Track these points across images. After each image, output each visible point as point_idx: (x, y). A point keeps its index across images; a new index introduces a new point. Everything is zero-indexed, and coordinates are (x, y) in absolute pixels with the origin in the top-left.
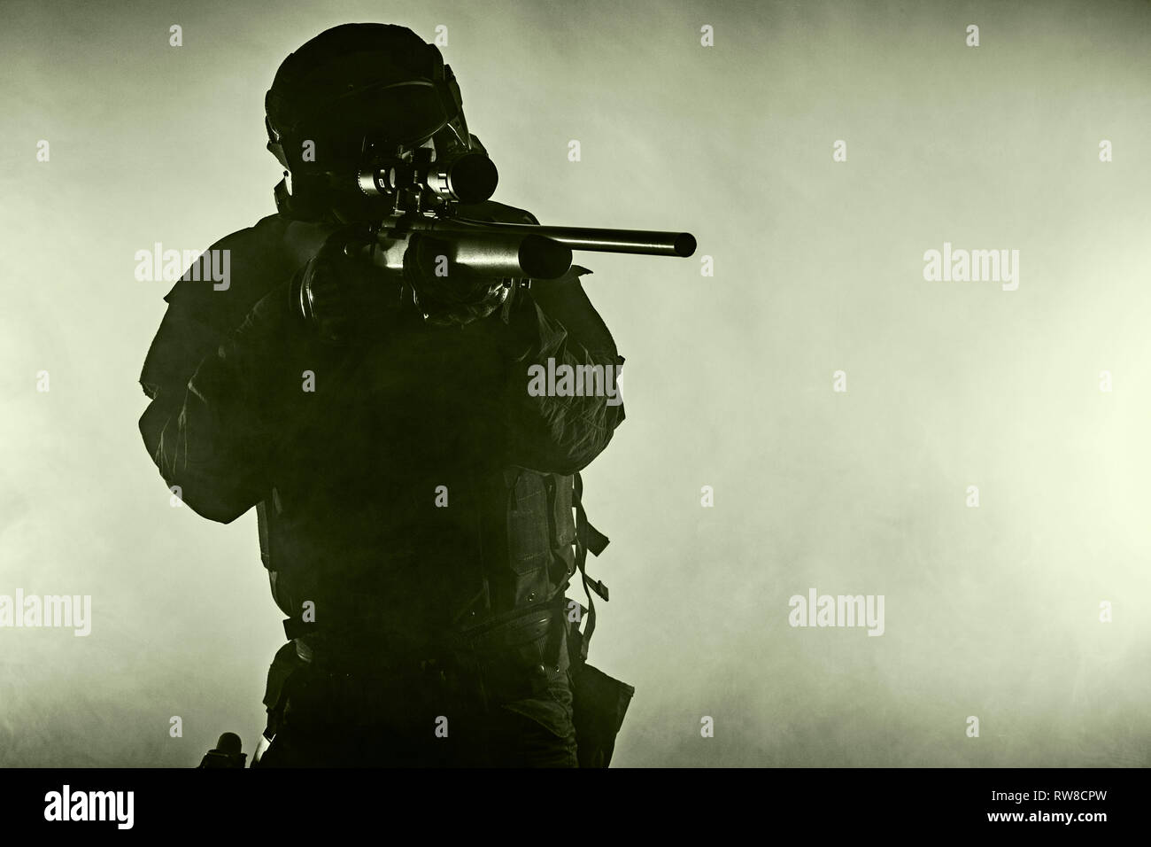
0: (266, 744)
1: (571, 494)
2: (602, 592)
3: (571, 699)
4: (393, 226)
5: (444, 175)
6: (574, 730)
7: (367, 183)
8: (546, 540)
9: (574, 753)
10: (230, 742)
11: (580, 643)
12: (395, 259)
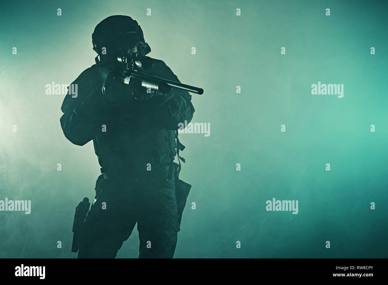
0: (95, 200)
1: (175, 134)
2: (184, 160)
3: (175, 188)
4: (126, 72)
5: (139, 62)
6: (176, 197)
7: (120, 60)
8: (168, 147)
9: (176, 203)
10: (86, 200)
11: (177, 173)
12: (127, 81)
